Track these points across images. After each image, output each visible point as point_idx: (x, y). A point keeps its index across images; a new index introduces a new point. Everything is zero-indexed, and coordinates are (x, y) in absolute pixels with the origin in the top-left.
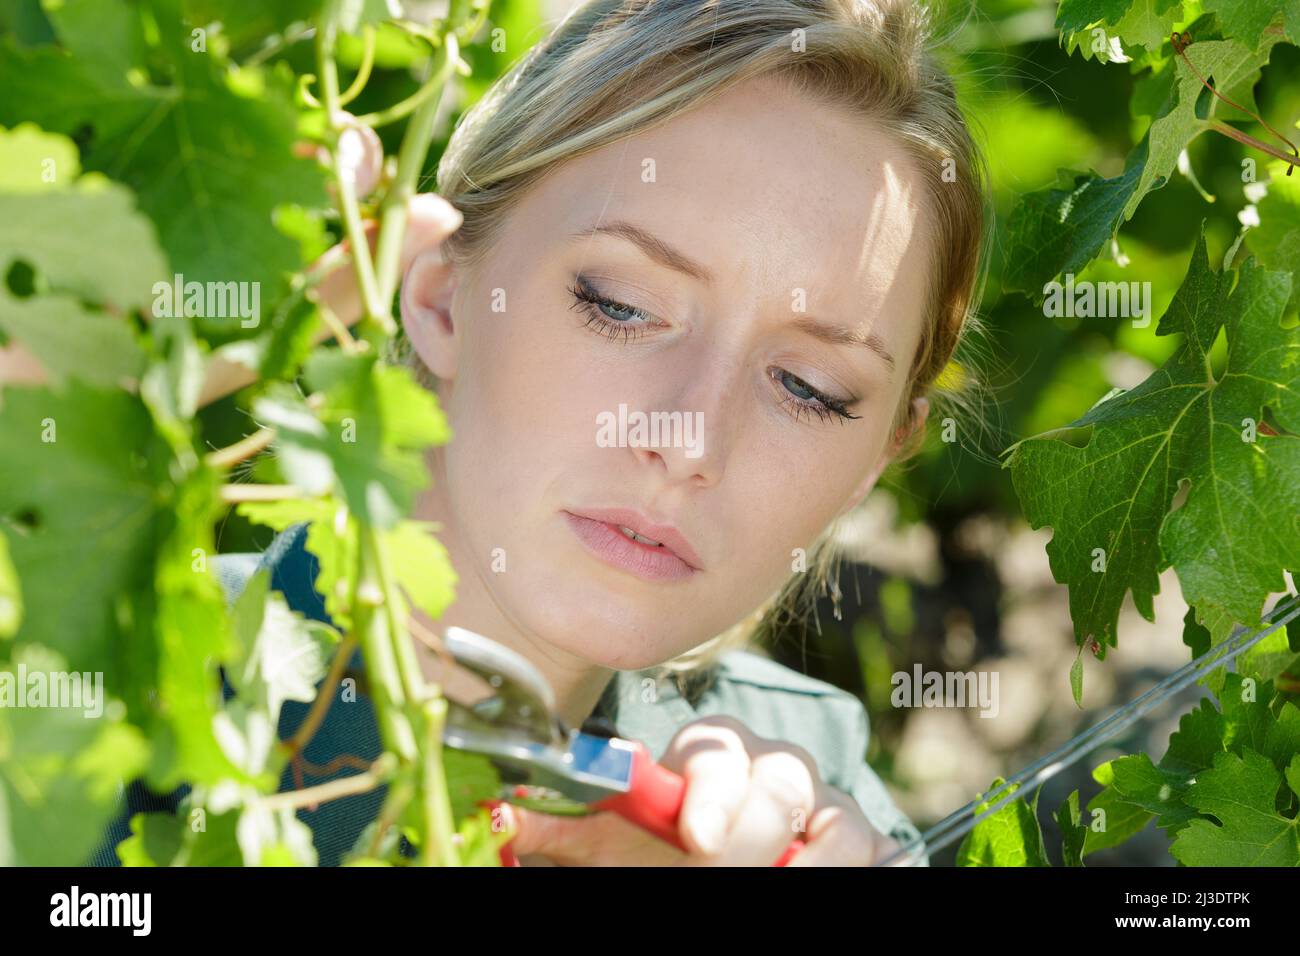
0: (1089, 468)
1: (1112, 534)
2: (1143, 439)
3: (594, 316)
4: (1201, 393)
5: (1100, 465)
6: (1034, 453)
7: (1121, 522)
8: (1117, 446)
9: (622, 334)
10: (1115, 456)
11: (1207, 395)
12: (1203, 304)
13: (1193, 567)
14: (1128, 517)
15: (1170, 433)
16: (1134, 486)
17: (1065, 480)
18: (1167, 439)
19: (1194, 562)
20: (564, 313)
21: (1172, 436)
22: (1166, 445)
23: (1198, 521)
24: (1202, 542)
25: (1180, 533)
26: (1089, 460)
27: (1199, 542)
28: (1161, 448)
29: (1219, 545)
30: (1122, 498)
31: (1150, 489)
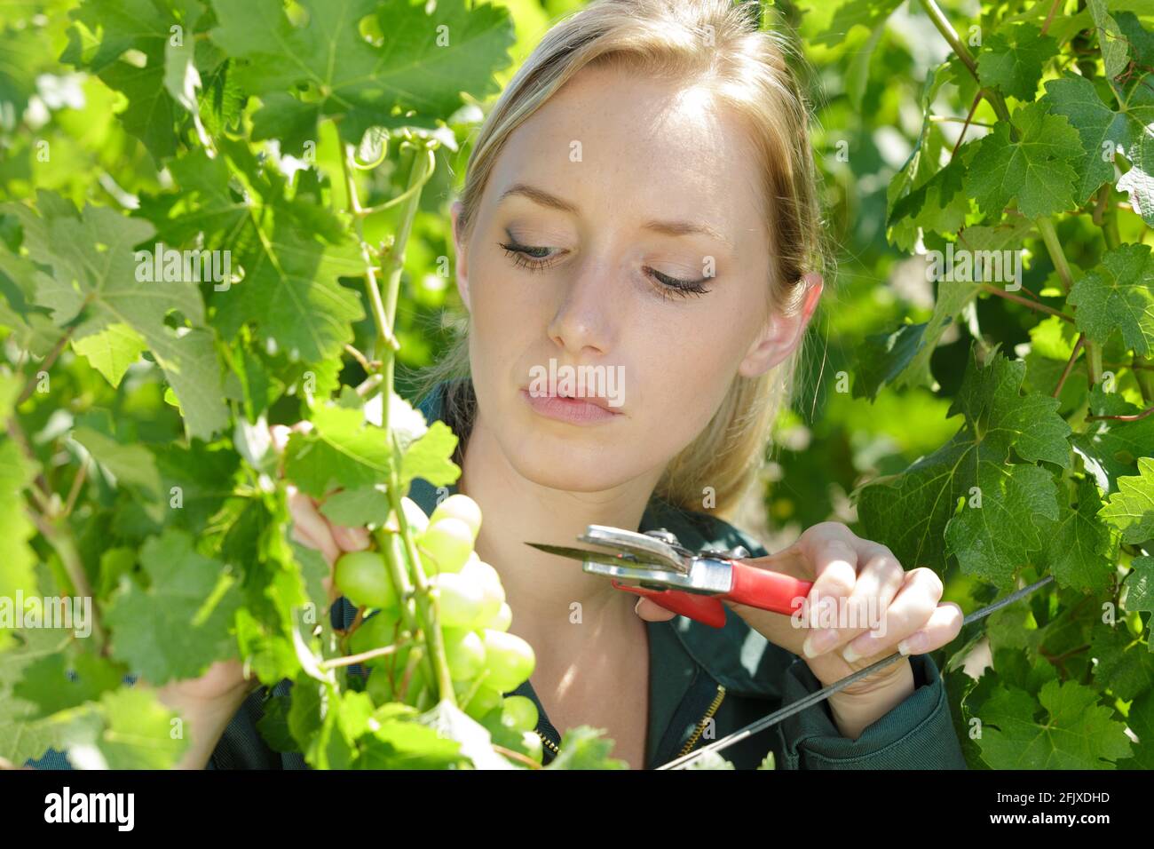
0: (903, 500)
1: (919, 540)
2: (936, 478)
3: (521, 257)
4: (972, 446)
5: (910, 497)
6: (871, 494)
7: (924, 531)
8: (920, 485)
9: (538, 266)
10: (919, 491)
11: (976, 447)
12: (973, 393)
13: (968, 552)
14: (928, 528)
15: (953, 472)
16: (931, 507)
17: (889, 510)
18: (951, 476)
19: (969, 549)
20: (503, 264)
21: (954, 475)
22: (950, 481)
23: (970, 523)
24: (973, 535)
25: (959, 531)
26: (903, 495)
27: (971, 536)
28: (947, 482)
29: (984, 537)
30: (924, 516)
31: (941, 509)
